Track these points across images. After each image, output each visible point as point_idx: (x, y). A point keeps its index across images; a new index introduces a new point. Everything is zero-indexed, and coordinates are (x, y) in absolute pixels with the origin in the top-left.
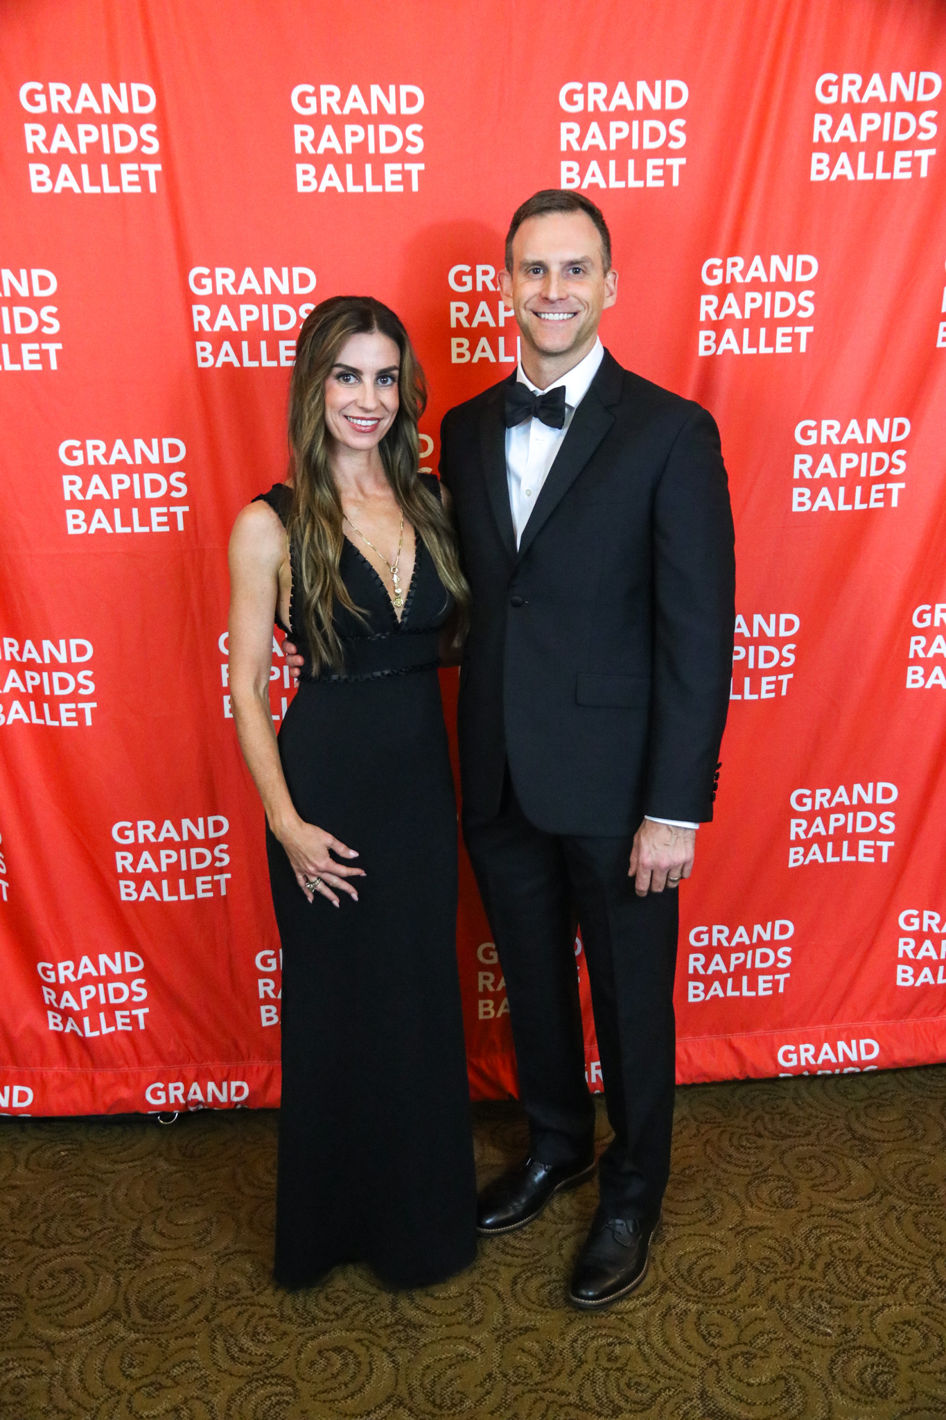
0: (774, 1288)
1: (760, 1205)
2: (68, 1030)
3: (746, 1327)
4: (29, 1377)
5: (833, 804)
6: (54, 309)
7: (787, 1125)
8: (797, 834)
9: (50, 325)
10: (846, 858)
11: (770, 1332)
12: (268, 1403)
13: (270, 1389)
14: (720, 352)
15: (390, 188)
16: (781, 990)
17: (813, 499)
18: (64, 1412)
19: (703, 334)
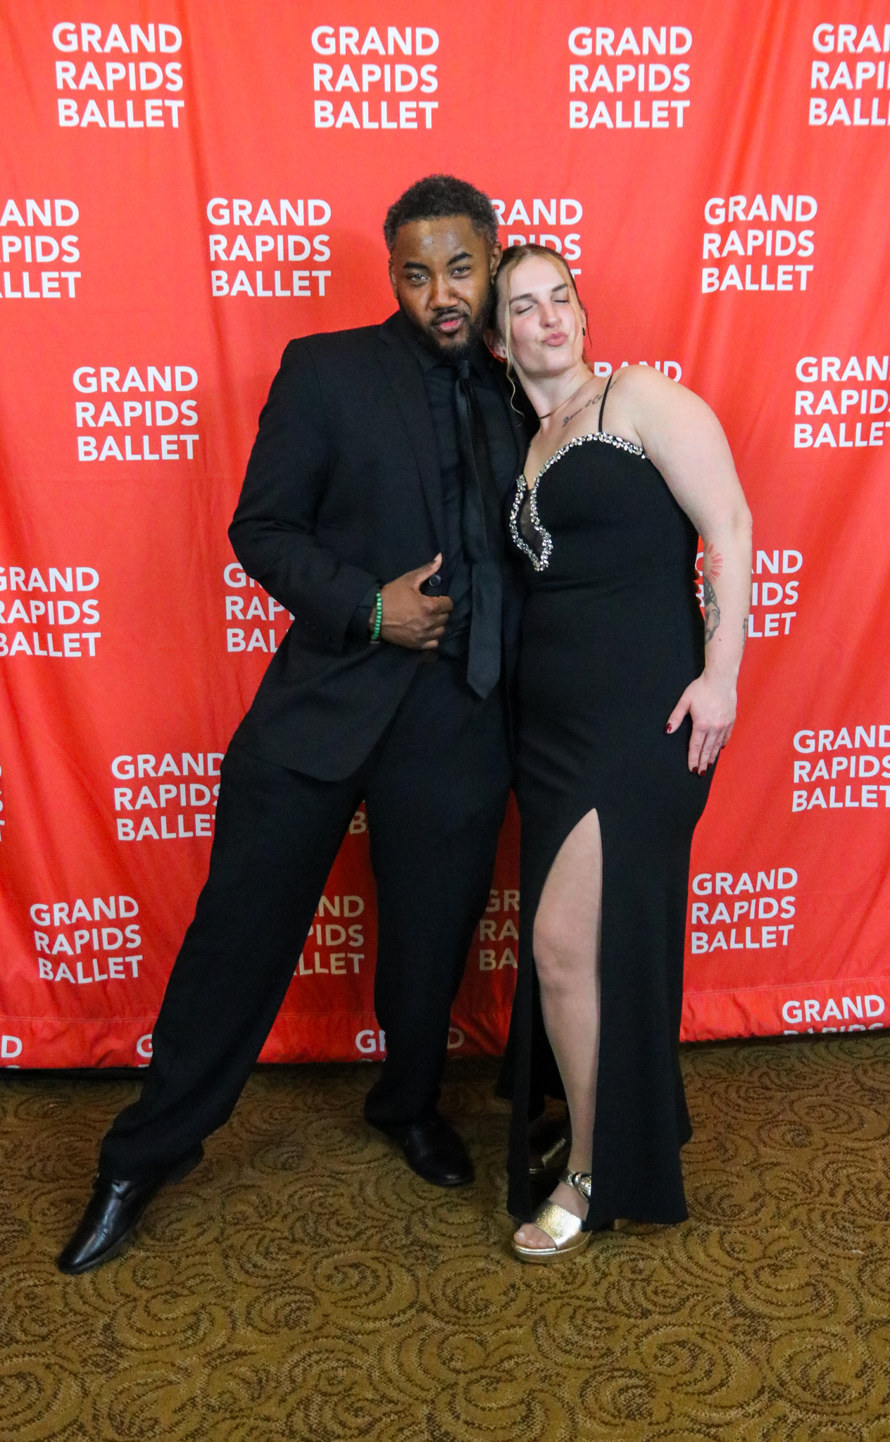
0: (795, 1212)
1: (773, 1144)
2: (58, 979)
3: (770, 1244)
4: (42, 1286)
5: (836, 747)
6: (74, 239)
7: (794, 1078)
8: (800, 777)
9: (70, 254)
10: (849, 804)
11: (794, 1248)
12: (288, 1309)
13: (288, 1298)
14: (723, 288)
15: (404, 125)
16: (785, 942)
17: (815, 435)
18: (81, 1315)
19: (706, 271)
